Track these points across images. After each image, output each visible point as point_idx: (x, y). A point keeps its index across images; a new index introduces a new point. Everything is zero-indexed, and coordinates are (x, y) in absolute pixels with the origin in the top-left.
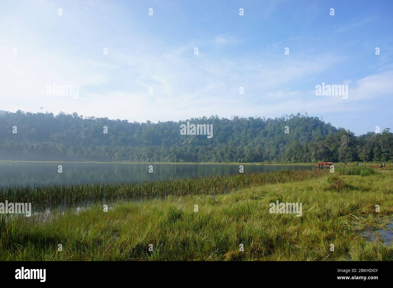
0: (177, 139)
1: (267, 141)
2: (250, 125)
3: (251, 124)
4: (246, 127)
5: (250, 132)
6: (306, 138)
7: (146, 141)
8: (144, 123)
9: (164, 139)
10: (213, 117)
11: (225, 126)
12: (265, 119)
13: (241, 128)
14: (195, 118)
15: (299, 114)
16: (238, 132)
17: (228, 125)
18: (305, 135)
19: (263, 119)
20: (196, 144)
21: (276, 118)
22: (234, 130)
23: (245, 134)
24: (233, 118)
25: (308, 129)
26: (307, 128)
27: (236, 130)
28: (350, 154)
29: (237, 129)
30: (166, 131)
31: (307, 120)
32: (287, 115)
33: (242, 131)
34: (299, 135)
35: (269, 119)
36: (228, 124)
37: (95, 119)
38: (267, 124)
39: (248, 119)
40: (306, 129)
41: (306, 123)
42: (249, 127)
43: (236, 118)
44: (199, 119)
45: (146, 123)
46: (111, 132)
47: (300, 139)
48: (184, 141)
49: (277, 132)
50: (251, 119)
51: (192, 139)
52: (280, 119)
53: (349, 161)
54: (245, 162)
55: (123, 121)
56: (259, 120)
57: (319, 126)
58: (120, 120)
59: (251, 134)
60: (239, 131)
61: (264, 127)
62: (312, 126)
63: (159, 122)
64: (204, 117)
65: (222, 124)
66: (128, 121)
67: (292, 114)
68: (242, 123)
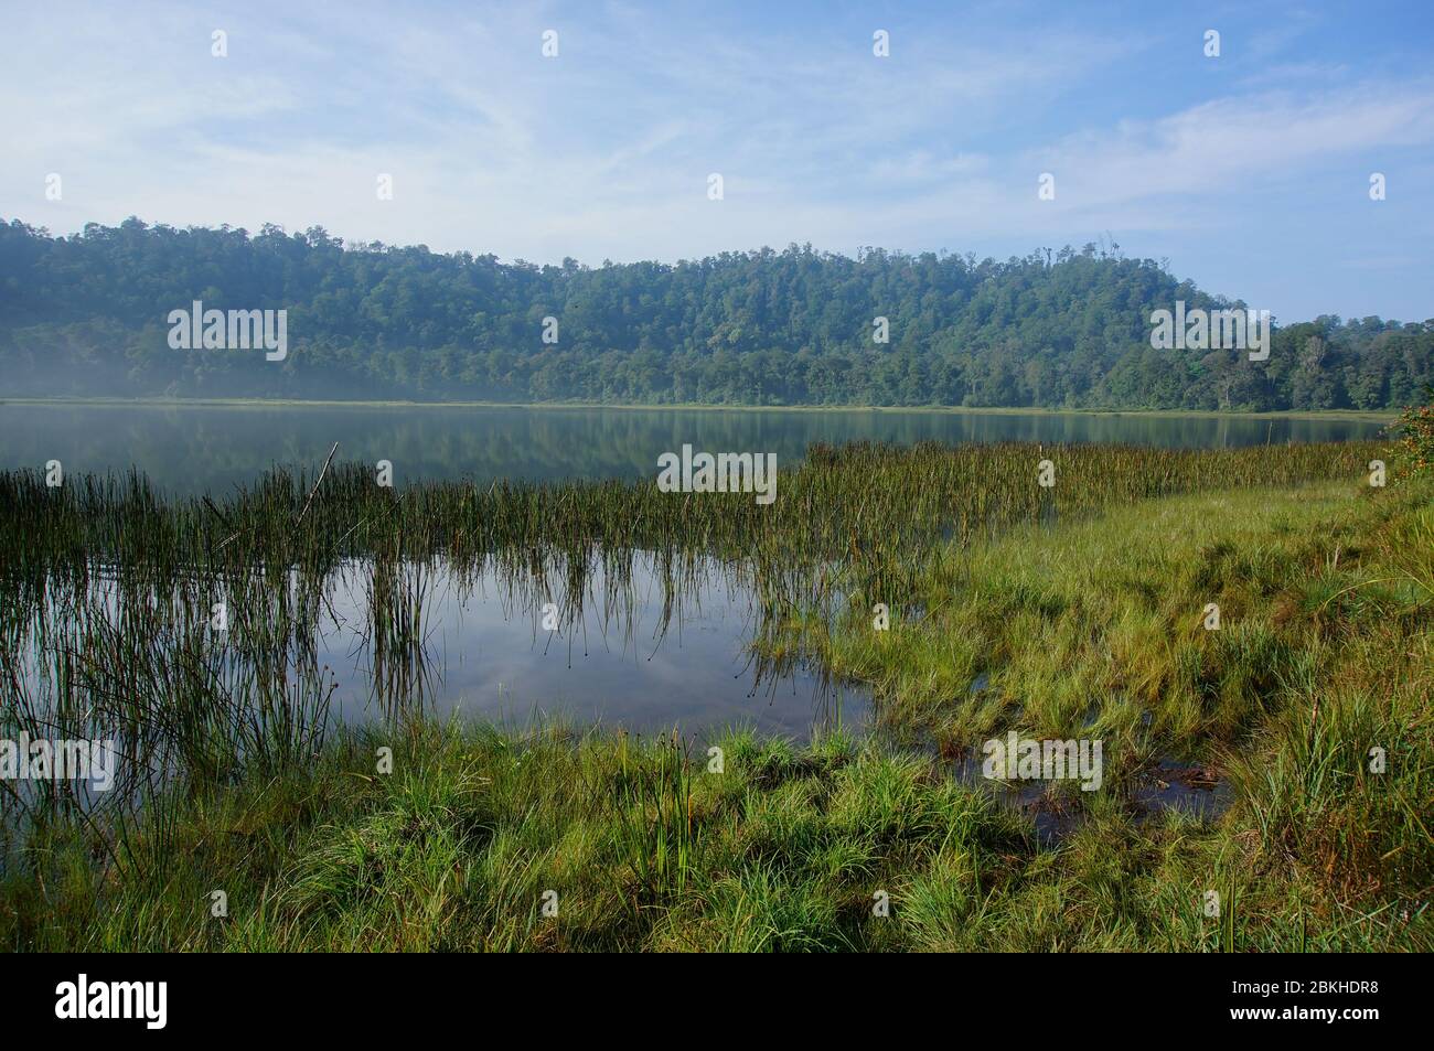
0: (684, 325)
1: (996, 337)
2: (927, 280)
3: (930, 279)
4: (917, 286)
5: (930, 305)
6: (1125, 331)
7: (587, 334)
8: (552, 265)
9: (646, 328)
10: (795, 249)
11: (844, 284)
12: (972, 262)
13: (899, 293)
14: (736, 253)
15: (1090, 248)
16: (890, 303)
17: (853, 281)
18: (1121, 321)
19: (967, 261)
20: (756, 345)
21: (1013, 259)
22: (875, 298)
23: (913, 311)
24: (865, 256)
25: (1129, 301)
26: (1124, 296)
27: (880, 298)
28: (1327, 387)
29: (885, 296)
30: (643, 299)
31: (1122, 269)
32: (1050, 250)
33: (903, 301)
34: (1101, 323)
35: (987, 262)
36: (853, 276)
37: (386, 251)
38: (984, 279)
39: (918, 260)
40: (1122, 303)
41: (1121, 281)
42: (925, 287)
43: (876, 257)
44: (750, 257)
45: (561, 266)
46: (468, 303)
47: (1107, 332)
48: (711, 335)
49: (1022, 308)
50: (930, 258)
51: (741, 327)
52: (1024, 262)
53: (1322, 406)
54: (985, 406)
55: (482, 258)
56: (954, 263)
57: (1163, 293)
58: (468, 256)
59: (936, 312)
60: (893, 303)
61: (974, 289)
62: (1142, 291)
63: (608, 262)
64: (766, 250)
65: (831, 275)
66: (496, 257)
67: (1067, 247)
68: (899, 274)
